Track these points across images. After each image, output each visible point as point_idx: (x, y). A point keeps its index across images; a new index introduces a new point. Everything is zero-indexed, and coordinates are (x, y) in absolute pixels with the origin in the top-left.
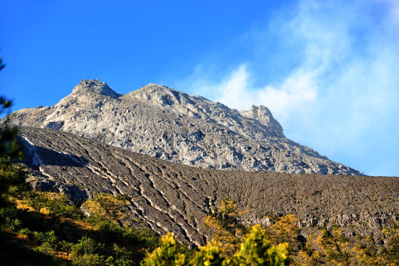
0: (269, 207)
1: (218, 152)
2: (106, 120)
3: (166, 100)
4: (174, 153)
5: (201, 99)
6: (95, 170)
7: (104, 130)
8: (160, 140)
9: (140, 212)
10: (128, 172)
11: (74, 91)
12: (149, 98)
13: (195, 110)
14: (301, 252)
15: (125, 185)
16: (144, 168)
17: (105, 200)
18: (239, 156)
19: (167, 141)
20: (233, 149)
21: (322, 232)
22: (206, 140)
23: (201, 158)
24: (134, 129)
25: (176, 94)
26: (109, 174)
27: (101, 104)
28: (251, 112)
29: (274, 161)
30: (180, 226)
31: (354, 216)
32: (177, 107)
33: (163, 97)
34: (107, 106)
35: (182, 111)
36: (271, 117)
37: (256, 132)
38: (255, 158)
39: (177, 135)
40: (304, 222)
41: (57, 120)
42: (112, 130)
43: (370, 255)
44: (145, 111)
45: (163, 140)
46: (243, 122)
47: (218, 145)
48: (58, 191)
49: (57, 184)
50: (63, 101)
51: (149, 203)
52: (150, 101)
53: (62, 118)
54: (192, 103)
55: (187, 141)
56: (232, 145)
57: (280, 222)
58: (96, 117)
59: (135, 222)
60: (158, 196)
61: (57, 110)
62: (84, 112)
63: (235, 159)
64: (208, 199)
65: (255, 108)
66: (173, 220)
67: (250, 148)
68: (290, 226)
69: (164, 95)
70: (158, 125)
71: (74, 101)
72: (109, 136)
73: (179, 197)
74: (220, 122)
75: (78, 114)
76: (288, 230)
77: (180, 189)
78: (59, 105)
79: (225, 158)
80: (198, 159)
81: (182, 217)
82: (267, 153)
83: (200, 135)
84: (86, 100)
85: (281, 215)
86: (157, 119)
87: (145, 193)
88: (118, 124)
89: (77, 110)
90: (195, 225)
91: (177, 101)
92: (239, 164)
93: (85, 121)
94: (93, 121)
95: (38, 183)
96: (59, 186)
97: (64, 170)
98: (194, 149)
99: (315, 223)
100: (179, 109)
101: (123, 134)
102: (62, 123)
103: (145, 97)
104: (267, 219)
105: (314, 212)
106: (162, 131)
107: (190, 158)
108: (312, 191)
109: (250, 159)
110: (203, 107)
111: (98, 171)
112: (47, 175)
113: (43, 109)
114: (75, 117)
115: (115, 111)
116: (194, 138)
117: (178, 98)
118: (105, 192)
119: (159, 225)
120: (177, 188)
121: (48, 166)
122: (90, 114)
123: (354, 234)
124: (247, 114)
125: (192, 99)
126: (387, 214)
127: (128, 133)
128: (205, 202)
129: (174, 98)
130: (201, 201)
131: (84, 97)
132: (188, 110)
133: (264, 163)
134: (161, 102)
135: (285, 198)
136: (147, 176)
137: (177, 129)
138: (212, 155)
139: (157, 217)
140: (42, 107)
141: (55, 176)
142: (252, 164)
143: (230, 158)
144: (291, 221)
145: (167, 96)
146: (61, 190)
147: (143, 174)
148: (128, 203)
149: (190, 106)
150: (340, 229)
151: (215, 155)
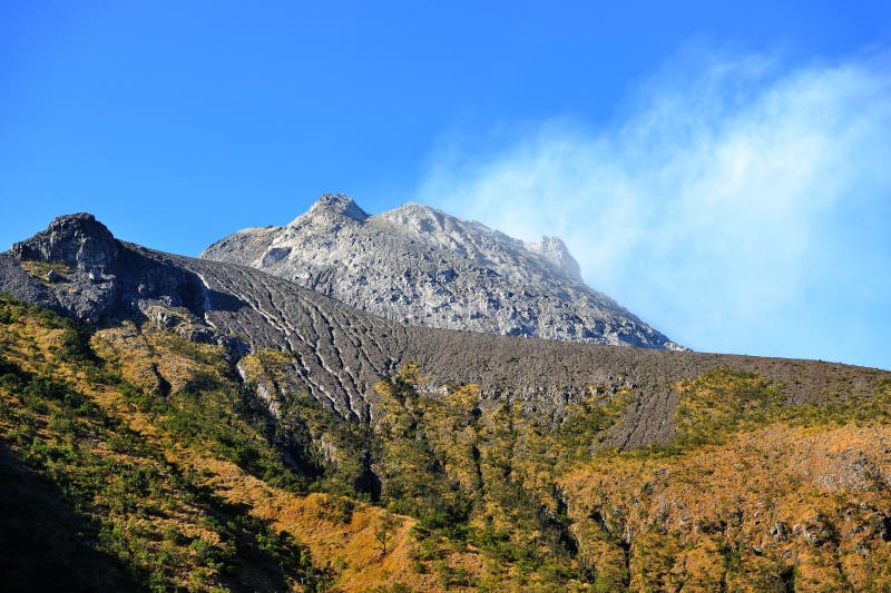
0: (453, 375)
1: (470, 298)
2: (341, 250)
3: (426, 226)
4: (415, 296)
5: (473, 225)
6: (272, 319)
7: (336, 262)
8: (401, 279)
9: (305, 373)
10: (309, 323)
11: (312, 209)
12: (405, 221)
13: (460, 240)
14: (469, 427)
15: (300, 339)
16: (330, 320)
17: (268, 357)
18: (496, 304)
19: (409, 280)
20: (490, 294)
21: (501, 406)
22: (459, 282)
23: (447, 304)
24: (373, 263)
25: (440, 217)
26: (287, 326)
27: (338, 228)
28: (540, 245)
29: (539, 312)
30: (345, 391)
31: (541, 389)
32: (438, 235)
33: (422, 221)
34: (345, 231)
35: (443, 240)
36: (566, 253)
37: (535, 272)
38: (514, 308)
39: (423, 273)
40: (486, 393)
41: (284, 245)
42: (346, 263)
43: (540, 434)
44: (389, 240)
45: (404, 280)
46: (520, 259)
47: (472, 288)
48: (217, 344)
49: (216, 335)
50: (296, 222)
51: (320, 363)
52: (405, 226)
53: (289, 243)
54: (460, 230)
55: (434, 281)
56: (490, 290)
57: (459, 392)
58: (328, 245)
59: (293, 384)
60: (333, 355)
61: (287, 232)
62: (316, 237)
63: (489, 307)
64: (390, 361)
65: (546, 240)
66: (340, 384)
67: (511, 295)
68: (470, 398)
69: (424, 218)
70: (401, 259)
71: (308, 223)
72: (341, 269)
73: (357, 357)
74: (490, 258)
75: (308, 240)
76: (465, 402)
77: (363, 348)
78: (290, 225)
79: (477, 306)
80: (443, 305)
81: (353, 381)
82: (533, 302)
83: (451, 275)
84: (322, 221)
85: (463, 384)
86: (402, 250)
87: (320, 350)
88: (354, 256)
89: (309, 233)
90: (363, 392)
91: (440, 228)
92: (493, 314)
93: (315, 249)
94: (324, 250)
95: (194, 333)
96: (218, 337)
97: (233, 317)
98: (439, 292)
99: (498, 395)
100: (440, 238)
101: (358, 268)
102: (289, 250)
103: (400, 219)
104: (445, 389)
105: (501, 382)
106: (404, 268)
107: (433, 305)
108: (509, 358)
109: (508, 309)
110: (473, 236)
111: (274, 321)
112: (211, 323)
113: (274, 229)
114: (304, 244)
115: (354, 238)
116: (443, 278)
117: (442, 223)
118: (272, 346)
119: (322, 388)
120: (360, 345)
121: (217, 313)
122: (322, 241)
123: (534, 410)
124: (535, 247)
125: (460, 225)
126: (576, 389)
127: (364, 267)
128: (386, 364)
129: (436, 224)
130: (382, 363)
131: (320, 217)
132: (452, 239)
133: (526, 315)
134: (419, 227)
135: (475, 365)
136: (331, 329)
137: (425, 265)
138: (461, 301)
139: (323, 379)
140: (271, 227)
141: (220, 325)
142: (510, 316)
143: (483, 306)
144: (472, 391)
145: (427, 220)
146: (220, 342)
147: (327, 325)
148: (294, 361)
149: (455, 235)
150: (523, 404)
151: (466, 301)
